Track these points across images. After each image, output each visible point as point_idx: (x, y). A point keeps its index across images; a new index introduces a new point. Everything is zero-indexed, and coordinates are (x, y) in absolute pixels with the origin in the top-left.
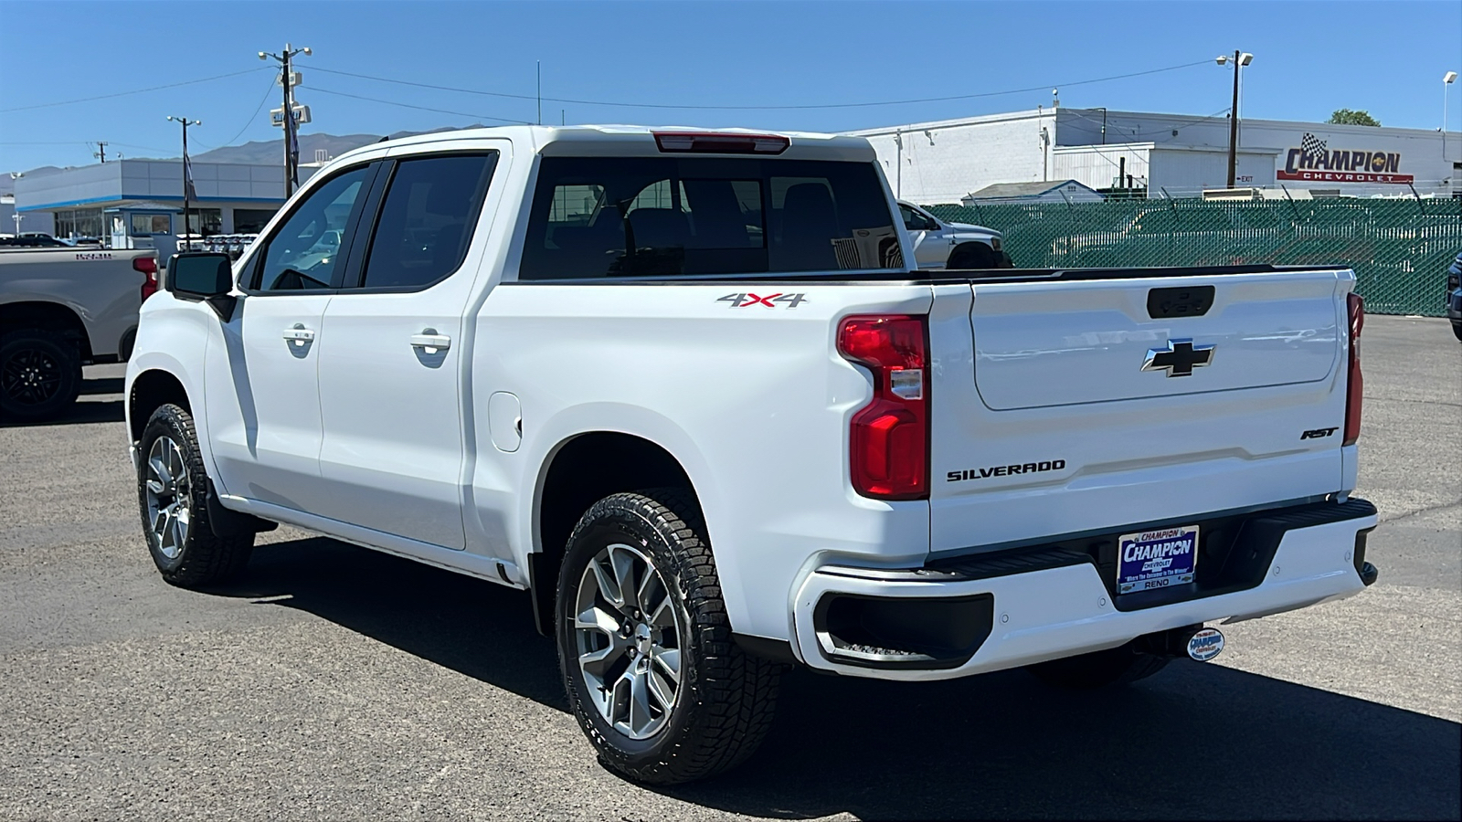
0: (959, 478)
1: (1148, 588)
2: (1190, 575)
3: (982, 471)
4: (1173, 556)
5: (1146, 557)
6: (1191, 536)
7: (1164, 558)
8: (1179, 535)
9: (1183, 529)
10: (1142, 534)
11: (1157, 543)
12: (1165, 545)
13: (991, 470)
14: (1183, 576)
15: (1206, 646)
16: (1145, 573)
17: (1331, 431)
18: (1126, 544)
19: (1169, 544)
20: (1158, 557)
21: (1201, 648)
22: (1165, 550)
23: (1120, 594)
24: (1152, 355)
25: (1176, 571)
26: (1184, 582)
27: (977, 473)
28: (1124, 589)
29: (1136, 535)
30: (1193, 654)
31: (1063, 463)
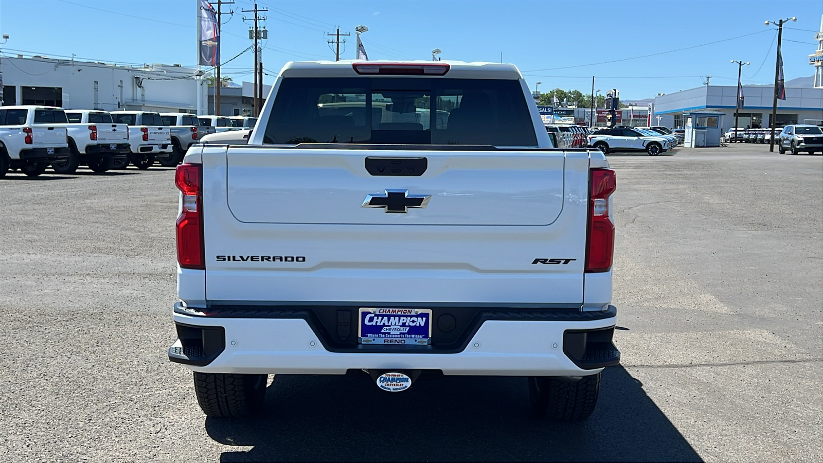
0: (224, 259)
1: (386, 343)
2: (426, 340)
3: (242, 257)
4: (409, 326)
5: (384, 324)
6: (427, 315)
7: (401, 326)
8: (413, 313)
9: (416, 310)
10: (379, 309)
11: (395, 316)
12: (402, 318)
13: (248, 257)
14: (419, 340)
15: (395, 383)
16: (384, 333)
17: (567, 261)
18: (365, 314)
19: (405, 318)
20: (395, 325)
21: (389, 383)
22: (401, 321)
23: (361, 344)
24: (369, 199)
25: (413, 336)
26: (420, 344)
27: (238, 258)
28: (364, 341)
29: (374, 309)
30: (382, 386)
31: (304, 258)
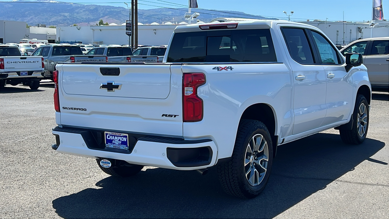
0: (65, 109)
1: (114, 147)
2: (127, 147)
3: (69, 108)
4: (121, 141)
5: (113, 139)
6: (126, 137)
7: (118, 141)
8: (122, 136)
9: (123, 134)
10: (111, 132)
11: (116, 136)
12: (119, 137)
13: (71, 108)
14: (124, 147)
15: (106, 164)
16: (113, 143)
17: (175, 116)
18: (107, 134)
19: (120, 137)
20: (117, 140)
21: (104, 164)
22: (119, 139)
23: (106, 147)
24: (102, 85)
25: (123, 145)
26: (125, 149)
27: (68, 108)
28: (107, 146)
30: (102, 165)
31: (86, 109)
